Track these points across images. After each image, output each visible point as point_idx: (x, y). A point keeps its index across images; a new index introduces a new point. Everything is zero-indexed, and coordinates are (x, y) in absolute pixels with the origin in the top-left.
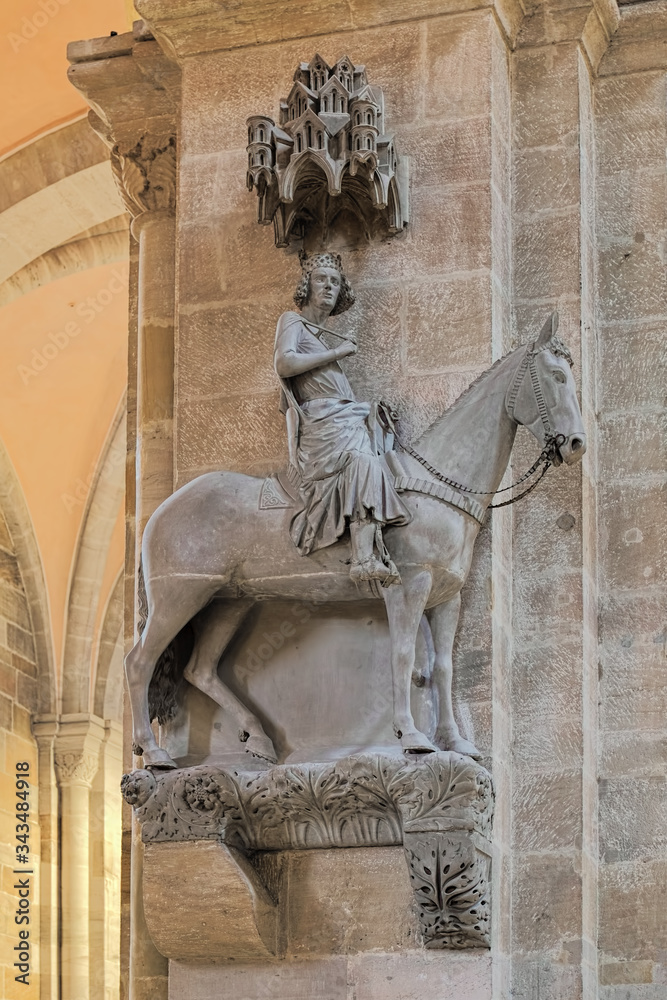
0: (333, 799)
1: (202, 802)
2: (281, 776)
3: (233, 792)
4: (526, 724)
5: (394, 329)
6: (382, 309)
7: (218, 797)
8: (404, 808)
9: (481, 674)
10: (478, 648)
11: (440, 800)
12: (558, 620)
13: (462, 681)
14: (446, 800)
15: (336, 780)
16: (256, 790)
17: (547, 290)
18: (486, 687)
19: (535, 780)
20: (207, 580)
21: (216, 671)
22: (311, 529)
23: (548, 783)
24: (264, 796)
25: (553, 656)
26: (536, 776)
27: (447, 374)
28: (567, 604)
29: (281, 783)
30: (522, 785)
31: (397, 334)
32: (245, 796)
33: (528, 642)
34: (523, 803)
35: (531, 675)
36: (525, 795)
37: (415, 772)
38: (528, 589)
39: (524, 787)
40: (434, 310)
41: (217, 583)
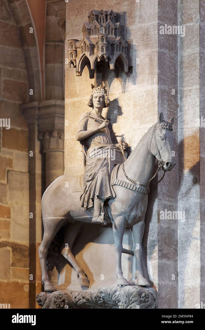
2: (83, 295)
3: (70, 301)
4: (183, 264)
5: (129, 110)
6: (125, 101)
9: (154, 249)
10: (154, 239)
11: (129, 305)
12: (192, 221)
13: (149, 252)
14: (131, 304)
15: (98, 297)
16: (78, 300)
17: (189, 84)
18: (156, 255)
20: (58, 219)
21: (70, 251)
22: (86, 201)
23: (190, 289)
24: (80, 302)
25: (191, 236)
27: (144, 128)
29: (84, 298)
30: (182, 290)
32: (74, 302)
33: (183, 230)
34: (182, 298)
35: (184, 244)
36: (182, 294)
37: (119, 294)
38: (183, 208)
39: (182, 291)
40: (141, 102)
41: (62, 220)
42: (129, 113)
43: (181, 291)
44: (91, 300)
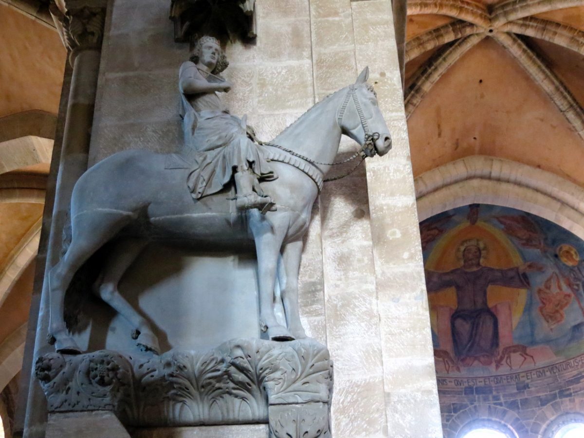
0: (210, 378)
1: (102, 378)
2: (169, 359)
3: (128, 371)
4: (338, 344)
5: (248, 89)
6: (240, 78)
7: (116, 374)
8: (270, 384)
9: (316, 297)
10: (313, 280)
11: (299, 378)
12: (357, 274)
13: (302, 302)
14: (306, 377)
15: (214, 362)
16: (146, 371)
17: (337, 86)
18: (320, 307)
19: (348, 384)
20: (121, 214)
21: (116, 287)
22: (204, 180)
23: (358, 386)
24: (152, 376)
25: (355, 298)
26: (349, 381)
27: (285, 114)
28: (363, 264)
29: (168, 364)
31: (251, 91)
32: (137, 375)
33: (337, 288)
34: (339, 401)
35: (340, 311)
36: (341, 395)
37: (281, 354)
38: (335, 254)
39: (340, 389)
40: (275, 80)
41: (128, 217)
42: (249, 94)
43: (338, 390)
44: (190, 370)
